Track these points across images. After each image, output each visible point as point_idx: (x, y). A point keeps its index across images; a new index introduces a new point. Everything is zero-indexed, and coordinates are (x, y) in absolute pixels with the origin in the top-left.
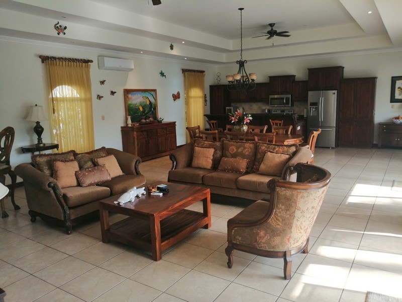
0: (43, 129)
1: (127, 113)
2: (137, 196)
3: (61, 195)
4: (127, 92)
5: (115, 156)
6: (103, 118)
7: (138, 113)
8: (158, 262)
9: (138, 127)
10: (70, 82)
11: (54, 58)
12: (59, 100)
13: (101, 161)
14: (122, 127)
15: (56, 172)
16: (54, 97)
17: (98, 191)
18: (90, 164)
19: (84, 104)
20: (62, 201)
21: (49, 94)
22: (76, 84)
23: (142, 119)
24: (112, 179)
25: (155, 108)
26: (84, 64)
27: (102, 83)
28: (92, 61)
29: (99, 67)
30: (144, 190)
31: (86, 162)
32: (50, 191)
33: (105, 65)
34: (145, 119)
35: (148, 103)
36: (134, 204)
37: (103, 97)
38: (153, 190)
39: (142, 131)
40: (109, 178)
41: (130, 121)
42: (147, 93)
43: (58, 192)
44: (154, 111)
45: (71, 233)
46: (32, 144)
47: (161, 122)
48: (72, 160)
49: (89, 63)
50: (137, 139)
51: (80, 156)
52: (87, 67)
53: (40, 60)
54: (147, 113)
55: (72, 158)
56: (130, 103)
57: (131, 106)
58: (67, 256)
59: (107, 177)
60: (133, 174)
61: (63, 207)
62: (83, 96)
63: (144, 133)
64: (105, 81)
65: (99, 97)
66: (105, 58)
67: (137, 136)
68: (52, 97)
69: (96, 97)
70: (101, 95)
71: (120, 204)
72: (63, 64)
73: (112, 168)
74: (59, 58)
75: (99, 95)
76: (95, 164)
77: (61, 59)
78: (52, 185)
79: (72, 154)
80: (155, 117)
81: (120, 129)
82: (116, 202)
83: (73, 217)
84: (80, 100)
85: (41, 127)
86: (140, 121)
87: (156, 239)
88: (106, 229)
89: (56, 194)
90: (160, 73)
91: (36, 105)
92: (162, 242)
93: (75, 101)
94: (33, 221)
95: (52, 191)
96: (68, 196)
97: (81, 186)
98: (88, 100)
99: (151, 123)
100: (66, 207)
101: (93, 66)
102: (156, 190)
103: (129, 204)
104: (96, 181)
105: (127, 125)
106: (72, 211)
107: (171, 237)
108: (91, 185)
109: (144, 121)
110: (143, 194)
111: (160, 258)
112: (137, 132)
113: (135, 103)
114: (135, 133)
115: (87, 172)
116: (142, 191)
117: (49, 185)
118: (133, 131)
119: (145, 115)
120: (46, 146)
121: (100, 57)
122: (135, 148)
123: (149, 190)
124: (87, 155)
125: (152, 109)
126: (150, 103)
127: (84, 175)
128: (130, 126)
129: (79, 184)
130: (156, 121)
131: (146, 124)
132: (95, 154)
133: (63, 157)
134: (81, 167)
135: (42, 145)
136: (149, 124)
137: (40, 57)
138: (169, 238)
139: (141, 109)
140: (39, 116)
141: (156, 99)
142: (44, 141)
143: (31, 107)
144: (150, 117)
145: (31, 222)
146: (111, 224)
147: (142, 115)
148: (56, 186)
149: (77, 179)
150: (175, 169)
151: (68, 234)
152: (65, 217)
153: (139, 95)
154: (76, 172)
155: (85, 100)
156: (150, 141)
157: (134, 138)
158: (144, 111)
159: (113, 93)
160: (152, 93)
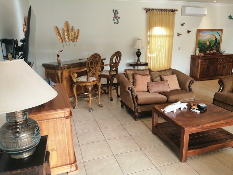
0: (141, 54)
1: (197, 46)
2: (180, 109)
3: (135, 96)
4: (199, 31)
5: (176, 76)
6: (179, 49)
7: (205, 46)
8: (183, 164)
9: (203, 56)
10: (161, 25)
11: (153, 10)
12: (153, 36)
13: (165, 78)
14: (191, 55)
15: (136, 81)
16: (150, 34)
17: (158, 98)
18: (158, 78)
19: (168, 39)
20: (135, 99)
21: (148, 33)
22: (164, 26)
23: (207, 50)
24: (171, 91)
25: (219, 44)
26: (171, 12)
27: (182, 25)
28: (177, 10)
29: (181, 14)
30: (187, 105)
31: (156, 77)
32: (129, 92)
33: (186, 13)
34: (210, 51)
35: (214, 39)
36: (175, 114)
37: (181, 34)
38: (194, 107)
39: (205, 59)
40: (169, 90)
41: (198, 52)
42: (215, 32)
43: (133, 93)
44: (218, 45)
45: (137, 120)
46: (134, 62)
47: (222, 54)
48: (147, 75)
49: (175, 12)
50: (201, 64)
51: (153, 72)
52: (173, 14)
53: (145, 11)
54: (212, 46)
55: (148, 73)
56: (200, 39)
57: (201, 41)
58: (129, 135)
59: (167, 89)
60: (187, 90)
61: (134, 103)
62: (168, 34)
63: (207, 61)
64: (184, 23)
65: (179, 35)
66: (186, 7)
67: (201, 63)
68: (149, 35)
69: (177, 34)
70: (180, 33)
71: (165, 112)
72: (158, 13)
73: (173, 84)
74: (156, 10)
75: (179, 33)
76: (162, 79)
77: (157, 10)
78: (130, 89)
79: (148, 71)
80: (218, 50)
81: (190, 57)
82: (162, 110)
83: (139, 111)
84: (166, 36)
85: (140, 52)
86: (205, 52)
87: (183, 147)
88: (155, 125)
89: (132, 95)
90: (229, 17)
91: (139, 39)
92: (189, 149)
93: (162, 37)
94: (122, 106)
95: (130, 93)
96: (138, 98)
97: (149, 92)
98: (171, 37)
99: (214, 54)
100: (136, 104)
101: (178, 14)
102: (196, 107)
103: (172, 113)
104: (159, 90)
105: (196, 54)
106: (139, 107)
107: (197, 148)
108: (156, 92)
109: (208, 52)
110: (185, 108)
111: (185, 161)
112: (201, 59)
113: (204, 39)
114: (200, 60)
115: (154, 84)
116: (184, 106)
117: (129, 89)
118: (199, 58)
119: (210, 47)
120: (141, 63)
121: (183, 7)
122: (198, 70)
123: (190, 106)
124: (158, 73)
125: (217, 44)
126: (216, 39)
127: (152, 86)
128: (197, 55)
129: (148, 91)
130: (218, 53)
131: (209, 54)
132: (163, 72)
133: (142, 72)
134: (152, 80)
135: (139, 63)
136: (212, 54)
137: (145, 9)
138: (196, 149)
139: (208, 43)
140: (139, 46)
141: (221, 37)
142: (141, 61)
143: (136, 40)
144: (213, 50)
145: (121, 107)
146: (158, 123)
147: (208, 48)
148: (132, 90)
149: (148, 87)
150: (221, 92)
151: (135, 120)
152: (135, 110)
153: (208, 34)
154: (148, 83)
155: (169, 36)
156: (211, 67)
157: (199, 63)
158: (210, 45)
159: (189, 32)
160: (219, 32)
